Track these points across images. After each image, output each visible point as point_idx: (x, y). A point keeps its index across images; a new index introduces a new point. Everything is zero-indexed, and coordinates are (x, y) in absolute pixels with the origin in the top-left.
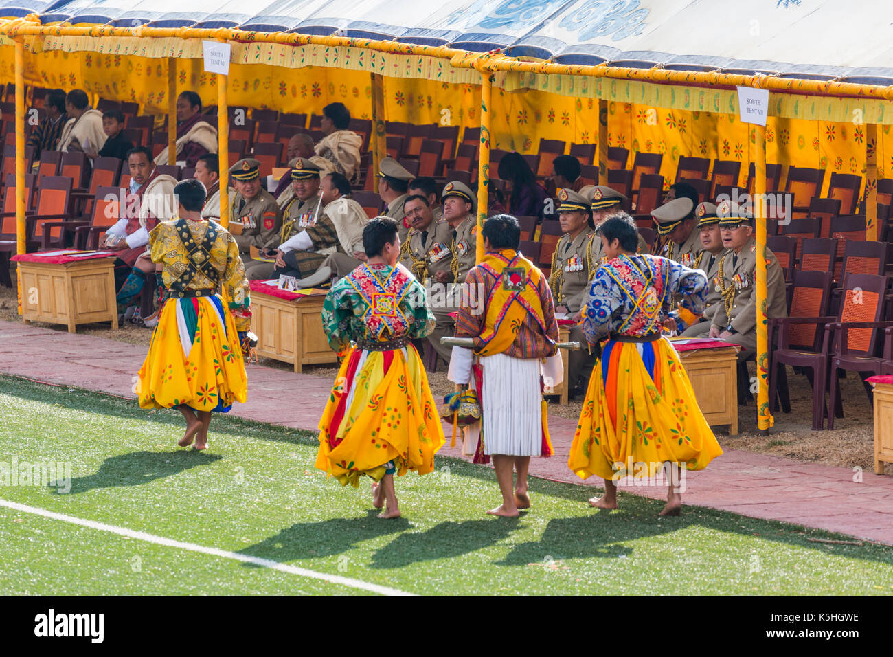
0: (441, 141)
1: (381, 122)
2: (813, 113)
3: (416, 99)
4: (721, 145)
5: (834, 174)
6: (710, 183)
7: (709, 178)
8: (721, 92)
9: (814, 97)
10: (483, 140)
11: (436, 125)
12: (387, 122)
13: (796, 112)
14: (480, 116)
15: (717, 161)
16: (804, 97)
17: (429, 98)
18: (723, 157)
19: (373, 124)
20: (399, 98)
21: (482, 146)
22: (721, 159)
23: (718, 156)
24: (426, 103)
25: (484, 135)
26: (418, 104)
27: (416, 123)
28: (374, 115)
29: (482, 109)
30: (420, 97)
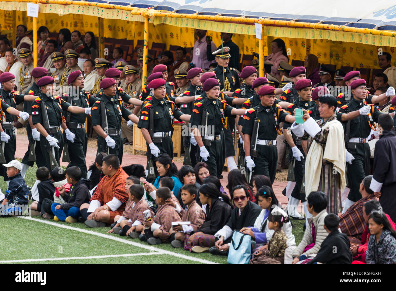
0: (128, 46)
1: (102, 38)
2: (283, 34)
3: (116, 28)
4: (245, 48)
5: (293, 60)
6: (241, 64)
7: (241, 62)
8: (244, 25)
9: (284, 28)
10: (145, 45)
11: (126, 39)
12: (105, 38)
13: (276, 34)
14: (143, 35)
15: (244, 55)
16: (280, 27)
17: (122, 28)
18: (246, 53)
19: (99, 38)
20: (110, 28)
21: (145, 47)
22: (245, 54)
23: (244, 53)
24: (121, 29)
25: (145, 43)
26: (118, 30)
27: (117, 38)
28: (100, 35)
29: (145, 32)
30: (118, 27)
